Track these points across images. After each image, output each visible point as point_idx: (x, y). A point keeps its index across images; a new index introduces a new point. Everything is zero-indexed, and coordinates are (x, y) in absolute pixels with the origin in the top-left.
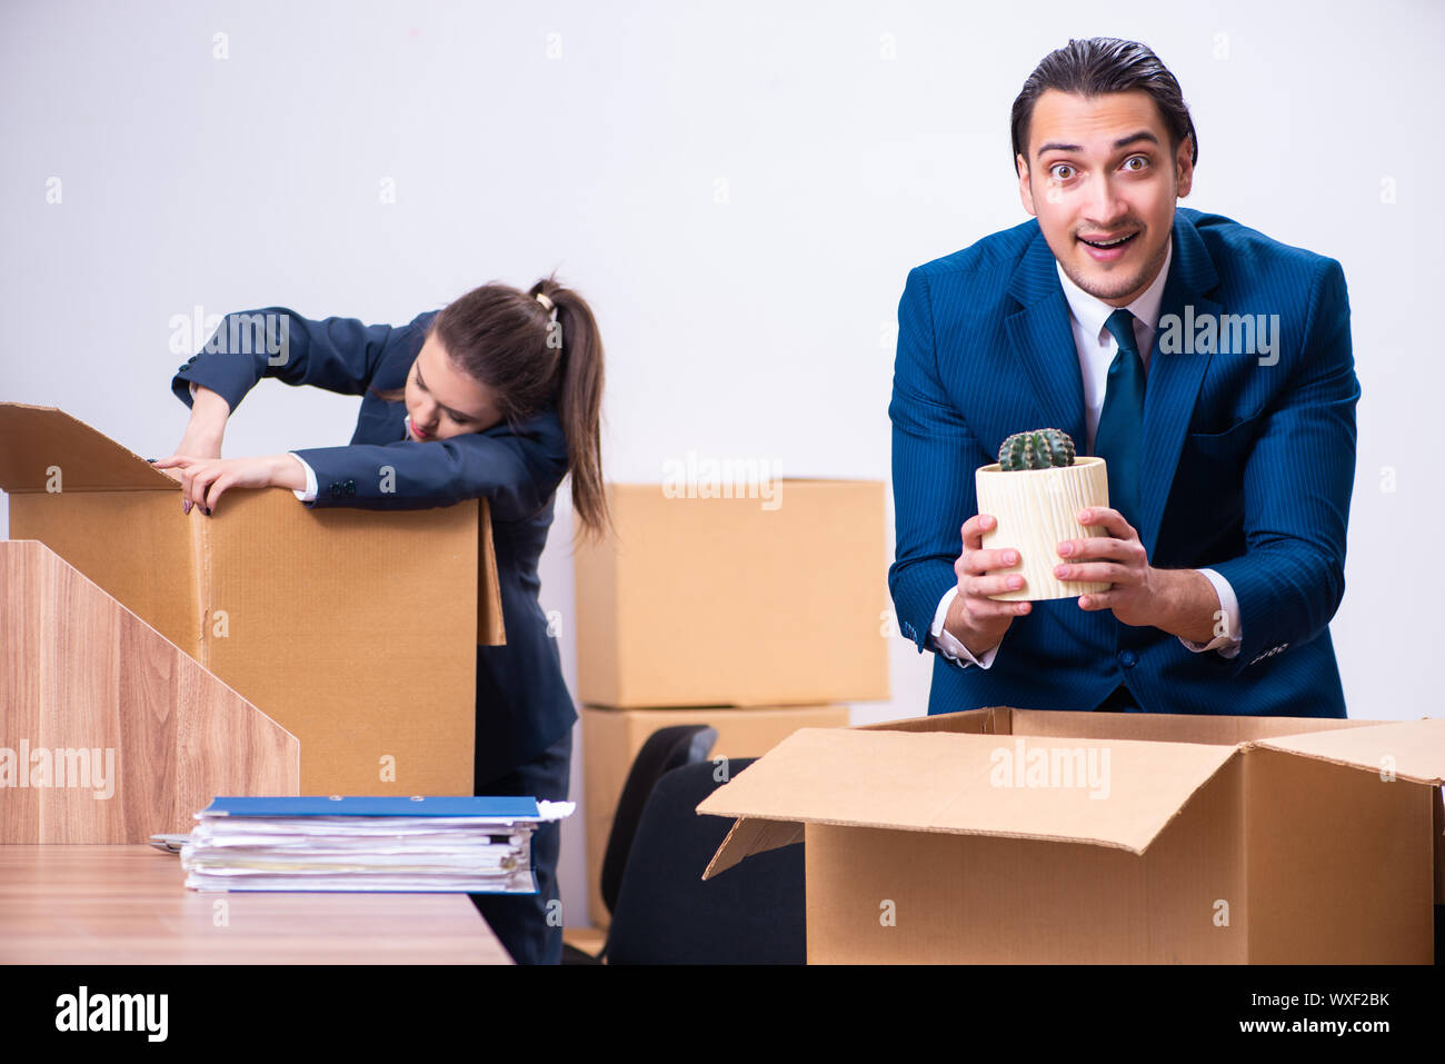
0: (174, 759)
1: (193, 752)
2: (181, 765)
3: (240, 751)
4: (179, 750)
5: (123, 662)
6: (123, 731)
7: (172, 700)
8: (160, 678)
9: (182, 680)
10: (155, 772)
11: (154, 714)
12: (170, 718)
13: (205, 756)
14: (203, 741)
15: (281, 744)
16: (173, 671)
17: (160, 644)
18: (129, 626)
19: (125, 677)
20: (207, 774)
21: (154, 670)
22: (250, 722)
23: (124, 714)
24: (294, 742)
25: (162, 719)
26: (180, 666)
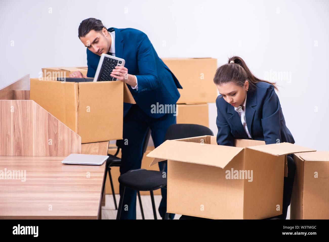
0: (58, 141)
1: (61, 139)
2: (59, 142)
3: (70, 139)
4: (59, 139)
5: (48, 123)
6: (48, 135)
7: (57, 130)
8: (55, 126)
9: (59, 126)
10: (54, 143)
11: (54, 132)
12: (57, 133)
13: (64, 140)
14: (63, 137)
15: (78, 138)
16: (58, 124)
17: (55, 119)
18: (49, 116)
19: (49, 126)
20: (64, 143)
21: (54, 124)
22: (72, 134)
23: (49, 132)
24: (80, 137)
25: (56, 133)
26: (59, 123)
